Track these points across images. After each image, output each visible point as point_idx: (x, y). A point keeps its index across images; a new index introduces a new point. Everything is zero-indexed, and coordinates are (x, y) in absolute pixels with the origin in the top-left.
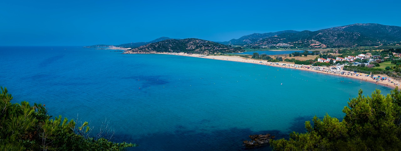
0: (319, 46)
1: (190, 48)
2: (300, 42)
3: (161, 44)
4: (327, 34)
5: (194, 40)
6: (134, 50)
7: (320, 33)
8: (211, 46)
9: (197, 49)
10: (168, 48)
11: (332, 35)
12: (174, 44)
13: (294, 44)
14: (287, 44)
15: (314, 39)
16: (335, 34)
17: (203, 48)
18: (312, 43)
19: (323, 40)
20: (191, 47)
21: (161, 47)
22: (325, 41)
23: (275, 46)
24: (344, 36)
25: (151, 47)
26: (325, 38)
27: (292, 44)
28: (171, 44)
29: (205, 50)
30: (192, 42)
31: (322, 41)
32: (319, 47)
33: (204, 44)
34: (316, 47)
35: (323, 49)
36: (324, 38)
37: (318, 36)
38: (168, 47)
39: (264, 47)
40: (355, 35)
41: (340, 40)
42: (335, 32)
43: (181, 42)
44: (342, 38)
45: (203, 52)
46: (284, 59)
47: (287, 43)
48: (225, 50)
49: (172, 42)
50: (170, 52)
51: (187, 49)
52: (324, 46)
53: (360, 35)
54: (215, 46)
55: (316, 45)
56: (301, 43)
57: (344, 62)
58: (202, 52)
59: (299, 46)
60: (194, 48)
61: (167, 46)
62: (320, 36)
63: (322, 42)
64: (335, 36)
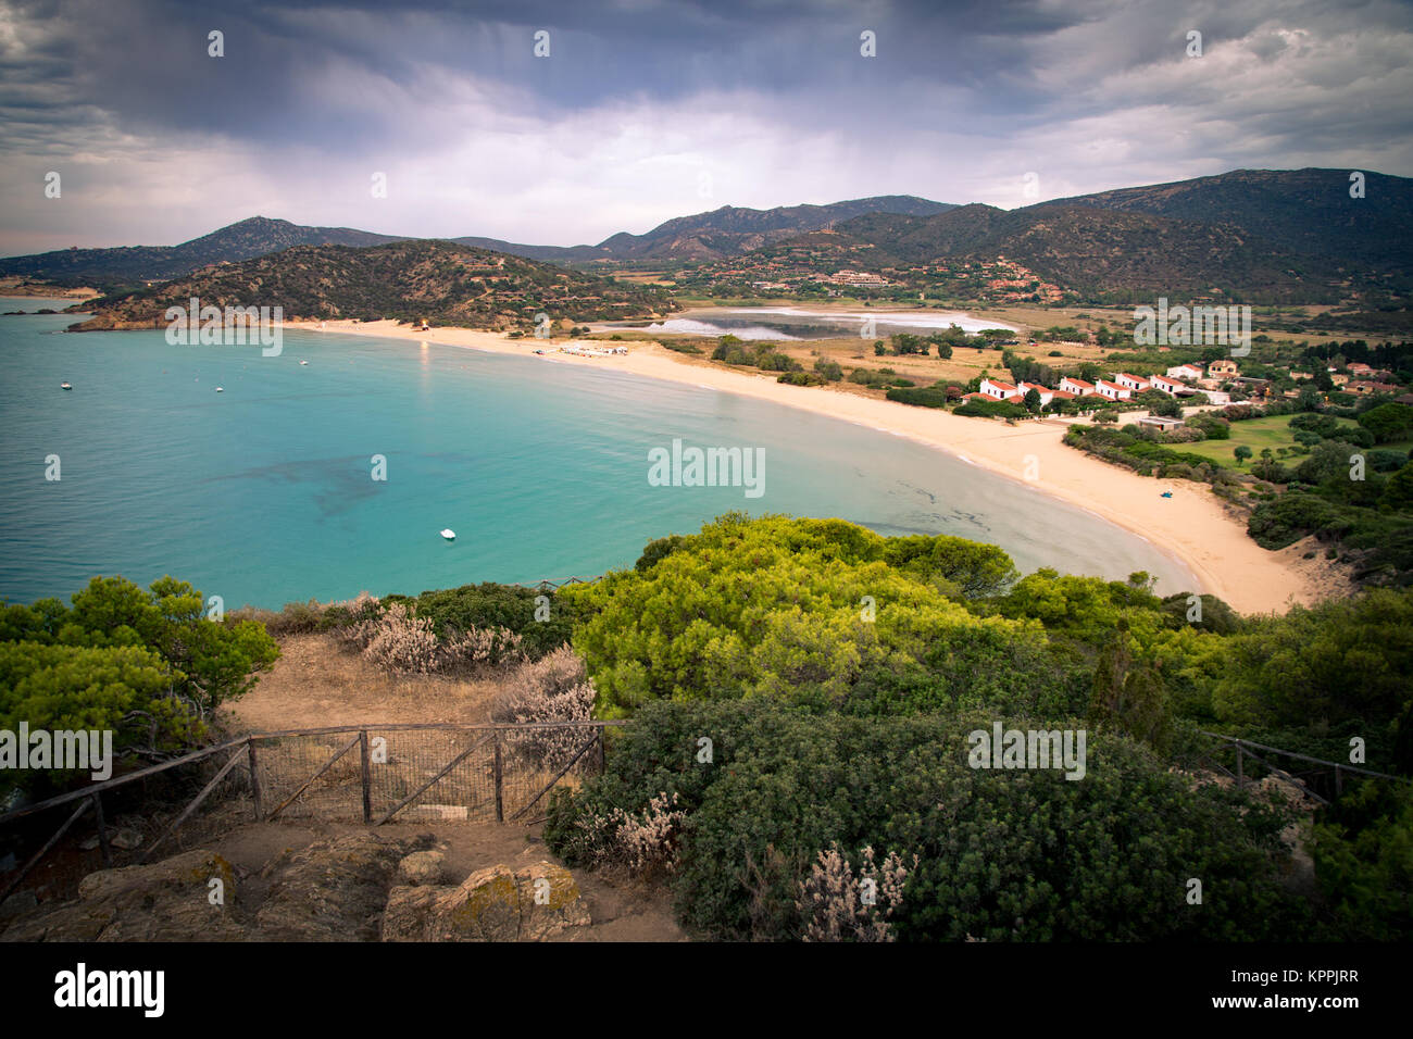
0: (1025, 290)
1: (421, 293)
2: (940, 270)
3: (274, 277)
4: (1075, 229)
5: (437, 253)
6: (136, 308)
7: (1040, 227)
8: (523, 285)
9: (459, 300)
10: (313, 296)
11: (1100, 236)
12: (341, 276)
13: (909, 276)
14: (876, 277)
15: (1011, 256)
16: (1116, 232)
17: (487, 297)
18: (995, 278)
19: (1052, 262)
20: (425, 288)
21: (278, 289)
22: (1058, 267)
23: (819, 286)
24: (1158, 245)
25: (225, 294)
26: (1064, 250)
27: (902, 278)
28: (327, 276)
29: (498, 309)
30: (428, 265)
31: (1043, 268)
32: (1026, 300)
33: (488, 274)
34: (1013, 295)
35: (1046, 307)
36: (1055, 252)
37: (1032, 239)
38: (313, 291)
39: (768, 286)
40: (1218, 238)
41: (1137, 263)
42: (1117, 219)
43: (376, 260)
44: (1149, 253)
45: (491, 320)
46: (848, 368)
47: (878, 272)
48: (591, 304)
49: (332, 266)
50: (324, 316)
51: (407, 297)
52: (1055, 294)
53: (1243, 238)
54: (540, 285)
55: (1012, 289)
56: (945, 276)
57: (1085, 404)
58: (483, 317)
59: (935, 288)
60: (442, 296)
61: (310, 287)
62: (1040, 243)
63: (1045, 275)
64: (1112, 244)
